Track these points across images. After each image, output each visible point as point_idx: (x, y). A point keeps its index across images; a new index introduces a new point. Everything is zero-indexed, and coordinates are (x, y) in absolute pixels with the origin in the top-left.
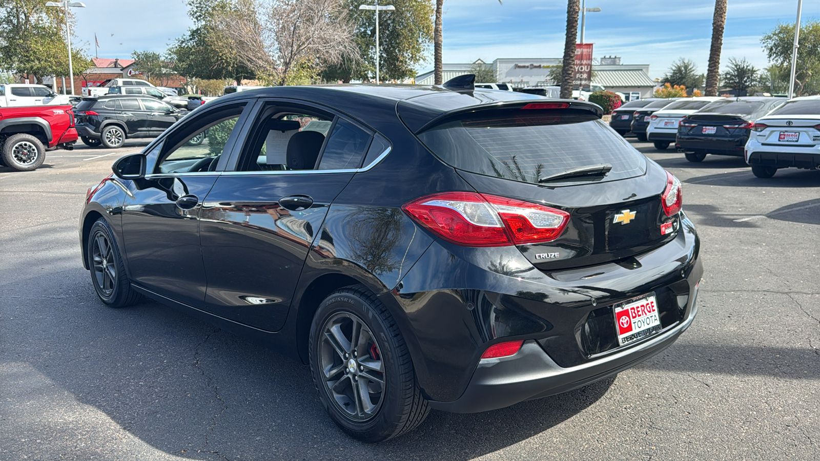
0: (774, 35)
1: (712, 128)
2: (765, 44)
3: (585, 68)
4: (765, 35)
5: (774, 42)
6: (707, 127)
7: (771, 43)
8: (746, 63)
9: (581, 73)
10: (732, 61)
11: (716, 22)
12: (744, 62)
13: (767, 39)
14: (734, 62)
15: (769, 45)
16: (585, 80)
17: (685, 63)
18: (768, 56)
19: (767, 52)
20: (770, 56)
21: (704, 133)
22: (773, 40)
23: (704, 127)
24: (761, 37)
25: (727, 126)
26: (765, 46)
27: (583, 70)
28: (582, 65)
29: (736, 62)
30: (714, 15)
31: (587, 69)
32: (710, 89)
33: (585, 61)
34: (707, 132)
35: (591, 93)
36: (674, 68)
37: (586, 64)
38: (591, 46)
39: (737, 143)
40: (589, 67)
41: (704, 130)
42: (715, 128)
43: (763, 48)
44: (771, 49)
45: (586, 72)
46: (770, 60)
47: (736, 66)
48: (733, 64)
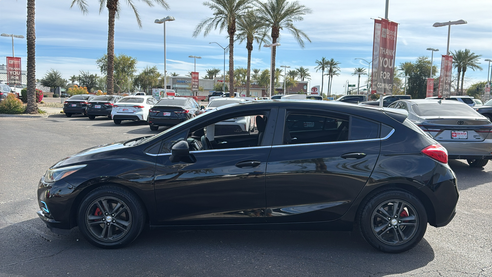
0: (102, 59)
1: (168, 113)
2: (99, 64)
3: (16, 73)
4: (98, 59)
5: (103, 63)
6: (166, 113)
7: (101, 64)
8: (89, 74)
9: (14, 76)
10: (81, 72)
11: (109, 53)
12: (88, 73)
13: (99, 61)
14: (83, 73)
15: (101, 65)
16: (18, 80)
17: (54, 72)
18: (101, 71)
19: (100, 69)
20: (102, 71)
21: (164, 115)
22: (102, 62)
23: (164, 113)
24: (96, 60)
25: (176, 112)
26: (99, 65)
27: (16, 74)
28: (14, 70)
29: (84, 73)
30: (108, 49)
31: (18, 73)
32: (110, 90)
33: (16, 68)
34: (166, 115)
35: (22, 89)
36: (48, 75)
37: (17, 71)
38: (20, 59)
39: (181, 120)
40: (19, 72)
41: (164, 114)
42: (170, 113)
43: (98, 66)
44: (102, 67)
45: (18, 76)
46: (102, 73)
47: (84, 75)
48: (82, 74)
